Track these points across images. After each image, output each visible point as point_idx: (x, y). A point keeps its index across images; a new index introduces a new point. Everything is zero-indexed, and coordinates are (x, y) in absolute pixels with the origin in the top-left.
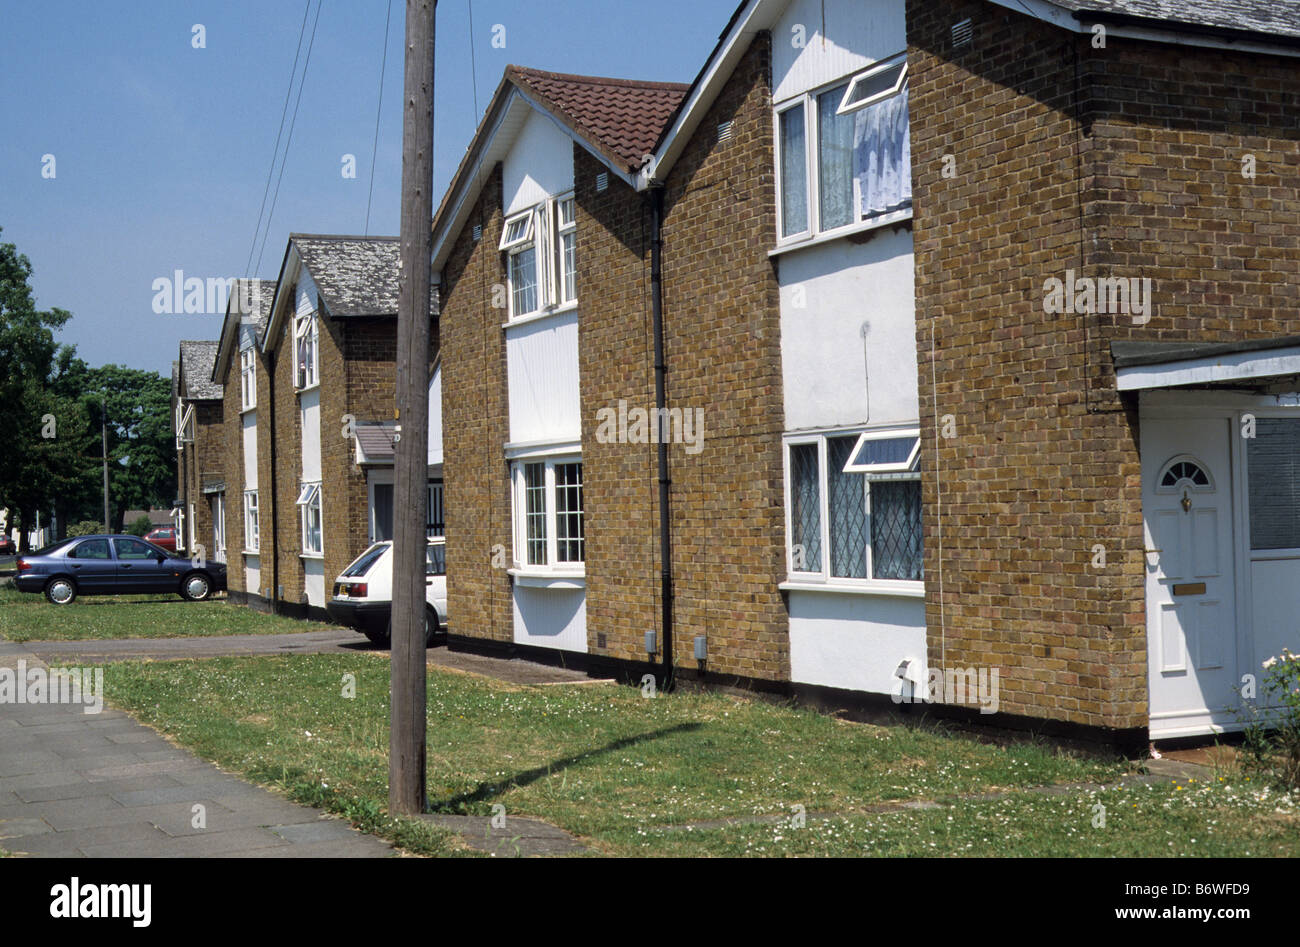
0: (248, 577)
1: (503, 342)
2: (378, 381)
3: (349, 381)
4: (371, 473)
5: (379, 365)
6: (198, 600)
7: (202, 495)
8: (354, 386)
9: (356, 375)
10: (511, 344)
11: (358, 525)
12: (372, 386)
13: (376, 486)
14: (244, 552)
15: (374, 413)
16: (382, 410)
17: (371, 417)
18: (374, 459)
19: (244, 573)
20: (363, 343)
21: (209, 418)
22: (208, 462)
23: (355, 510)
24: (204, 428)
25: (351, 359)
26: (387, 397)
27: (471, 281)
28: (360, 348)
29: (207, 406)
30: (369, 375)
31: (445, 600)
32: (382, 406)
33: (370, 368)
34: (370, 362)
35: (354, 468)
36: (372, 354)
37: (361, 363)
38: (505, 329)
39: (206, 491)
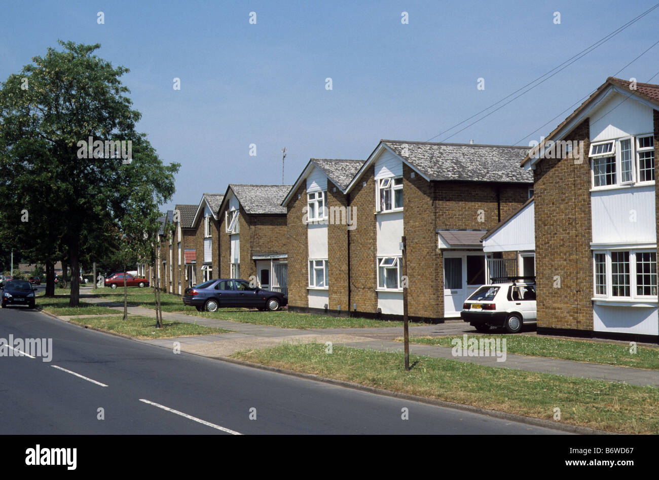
0: (309, 300)
1: (590, 198)
2: (447, 210)
3: (436, 210)
4: (444, 252)
5: (448, 203)
6: (274, 311)
7: (251, 259)
8: (437, 212)
9: (439, 208)
10: (593, 199)
11: (439, 277)
12: (445, 213)
13: (445, 259)
14: (308, 288)
15: (446, 225)
16: (449, 224)
17: (444, 227)
18: (453, 246)
19: (307, 298)
20: (442, 193)
21: (255, 222)
22: (255, 243)
23: (438, 270)
24: (253, 227)
25: (436, 200)
26: (451, 218)
27: (562, 170)
28: (440, 195)
29: (253, 217)
30: (444, 208)
31: (536, 311)
32: (449, 222)
33: (444, 204)
34: (445, 202)
35: (437, 250)
36: (445, 198)
37: (441, 202)
38: (590, 192)
39: (254, 258)
